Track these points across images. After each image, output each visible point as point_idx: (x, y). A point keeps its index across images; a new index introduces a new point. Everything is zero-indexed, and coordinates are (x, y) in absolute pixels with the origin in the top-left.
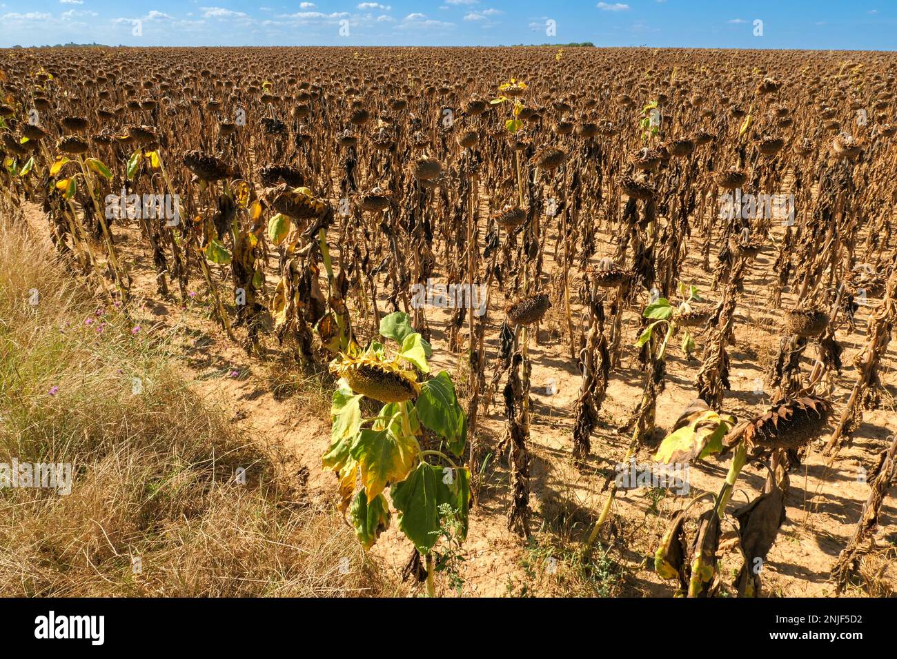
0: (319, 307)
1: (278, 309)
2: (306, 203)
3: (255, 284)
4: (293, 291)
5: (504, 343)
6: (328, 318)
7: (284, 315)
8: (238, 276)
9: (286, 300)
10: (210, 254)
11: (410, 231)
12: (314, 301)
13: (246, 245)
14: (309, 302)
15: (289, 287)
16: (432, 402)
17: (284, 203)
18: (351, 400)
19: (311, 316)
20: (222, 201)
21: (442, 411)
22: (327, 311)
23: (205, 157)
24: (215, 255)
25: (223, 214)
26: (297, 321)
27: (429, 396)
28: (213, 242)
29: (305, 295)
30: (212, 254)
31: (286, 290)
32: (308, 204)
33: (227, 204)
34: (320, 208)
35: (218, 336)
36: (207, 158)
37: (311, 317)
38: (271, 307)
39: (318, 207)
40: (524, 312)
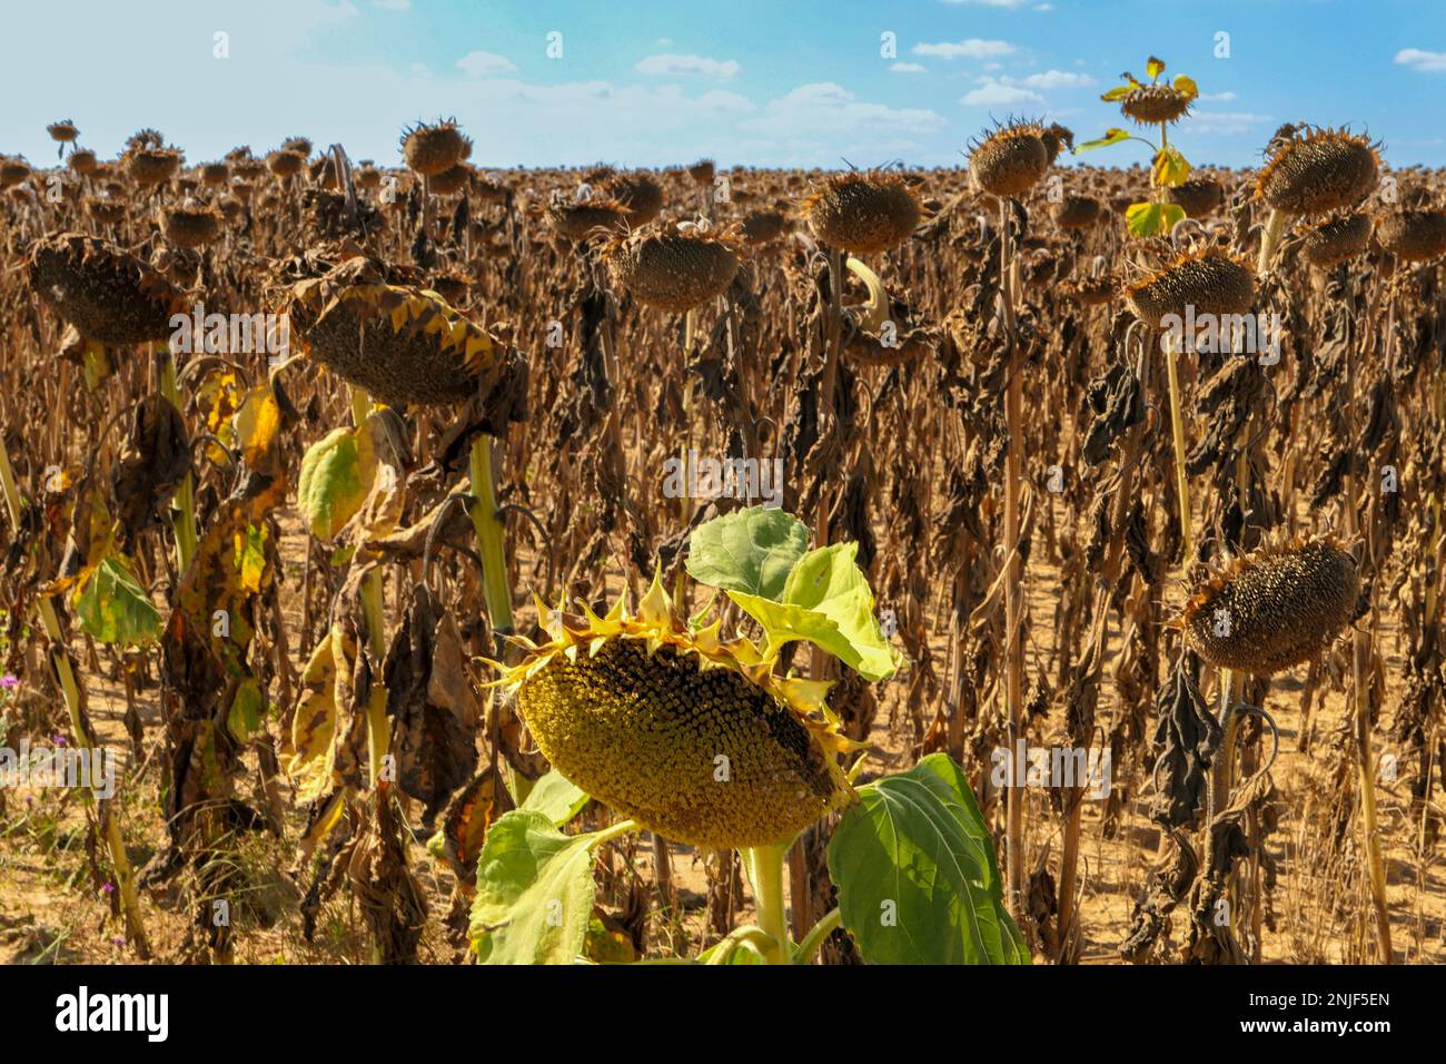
0: (457, 745)
1: (307, 750)
2: (431, 327)
3: (238, 726)
4: (367, 675)
5: (1176, 761)
6: (486, 789)
7: (329, 768)
8: (180, 689)
9: (340, 710)
10: (90, 611)
11: (800, 457)
12: (437, 718)
13: (223, 577)
14: (419, 723)
15: (351, 662)
16: (901, 855)
17: (353, 333)
18: (560, 859)
19: (425, 777)
20: (149, 419)
21: (940, 903)
22: (483, 764)
23: (102, 253)
24: (108, 615)
25: (148, 465)
26: (373, 841)
27: (884, 827)
28: (107, 568)
29: (406, 697)
30: (98, 610)
31: (341, 675)
32: (438, 335)
33: (165, 426)
34: (479, 355)
35: (93, 938)
36: (110, 258)
37: (424, 780)
38: (286, 741)
39: (472, 347)
40: (1261, 609)
